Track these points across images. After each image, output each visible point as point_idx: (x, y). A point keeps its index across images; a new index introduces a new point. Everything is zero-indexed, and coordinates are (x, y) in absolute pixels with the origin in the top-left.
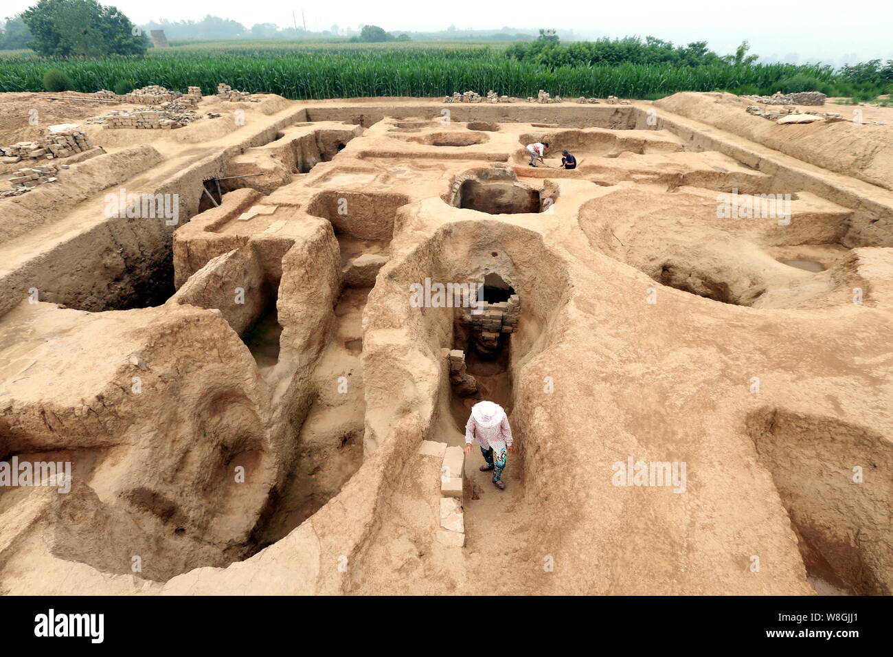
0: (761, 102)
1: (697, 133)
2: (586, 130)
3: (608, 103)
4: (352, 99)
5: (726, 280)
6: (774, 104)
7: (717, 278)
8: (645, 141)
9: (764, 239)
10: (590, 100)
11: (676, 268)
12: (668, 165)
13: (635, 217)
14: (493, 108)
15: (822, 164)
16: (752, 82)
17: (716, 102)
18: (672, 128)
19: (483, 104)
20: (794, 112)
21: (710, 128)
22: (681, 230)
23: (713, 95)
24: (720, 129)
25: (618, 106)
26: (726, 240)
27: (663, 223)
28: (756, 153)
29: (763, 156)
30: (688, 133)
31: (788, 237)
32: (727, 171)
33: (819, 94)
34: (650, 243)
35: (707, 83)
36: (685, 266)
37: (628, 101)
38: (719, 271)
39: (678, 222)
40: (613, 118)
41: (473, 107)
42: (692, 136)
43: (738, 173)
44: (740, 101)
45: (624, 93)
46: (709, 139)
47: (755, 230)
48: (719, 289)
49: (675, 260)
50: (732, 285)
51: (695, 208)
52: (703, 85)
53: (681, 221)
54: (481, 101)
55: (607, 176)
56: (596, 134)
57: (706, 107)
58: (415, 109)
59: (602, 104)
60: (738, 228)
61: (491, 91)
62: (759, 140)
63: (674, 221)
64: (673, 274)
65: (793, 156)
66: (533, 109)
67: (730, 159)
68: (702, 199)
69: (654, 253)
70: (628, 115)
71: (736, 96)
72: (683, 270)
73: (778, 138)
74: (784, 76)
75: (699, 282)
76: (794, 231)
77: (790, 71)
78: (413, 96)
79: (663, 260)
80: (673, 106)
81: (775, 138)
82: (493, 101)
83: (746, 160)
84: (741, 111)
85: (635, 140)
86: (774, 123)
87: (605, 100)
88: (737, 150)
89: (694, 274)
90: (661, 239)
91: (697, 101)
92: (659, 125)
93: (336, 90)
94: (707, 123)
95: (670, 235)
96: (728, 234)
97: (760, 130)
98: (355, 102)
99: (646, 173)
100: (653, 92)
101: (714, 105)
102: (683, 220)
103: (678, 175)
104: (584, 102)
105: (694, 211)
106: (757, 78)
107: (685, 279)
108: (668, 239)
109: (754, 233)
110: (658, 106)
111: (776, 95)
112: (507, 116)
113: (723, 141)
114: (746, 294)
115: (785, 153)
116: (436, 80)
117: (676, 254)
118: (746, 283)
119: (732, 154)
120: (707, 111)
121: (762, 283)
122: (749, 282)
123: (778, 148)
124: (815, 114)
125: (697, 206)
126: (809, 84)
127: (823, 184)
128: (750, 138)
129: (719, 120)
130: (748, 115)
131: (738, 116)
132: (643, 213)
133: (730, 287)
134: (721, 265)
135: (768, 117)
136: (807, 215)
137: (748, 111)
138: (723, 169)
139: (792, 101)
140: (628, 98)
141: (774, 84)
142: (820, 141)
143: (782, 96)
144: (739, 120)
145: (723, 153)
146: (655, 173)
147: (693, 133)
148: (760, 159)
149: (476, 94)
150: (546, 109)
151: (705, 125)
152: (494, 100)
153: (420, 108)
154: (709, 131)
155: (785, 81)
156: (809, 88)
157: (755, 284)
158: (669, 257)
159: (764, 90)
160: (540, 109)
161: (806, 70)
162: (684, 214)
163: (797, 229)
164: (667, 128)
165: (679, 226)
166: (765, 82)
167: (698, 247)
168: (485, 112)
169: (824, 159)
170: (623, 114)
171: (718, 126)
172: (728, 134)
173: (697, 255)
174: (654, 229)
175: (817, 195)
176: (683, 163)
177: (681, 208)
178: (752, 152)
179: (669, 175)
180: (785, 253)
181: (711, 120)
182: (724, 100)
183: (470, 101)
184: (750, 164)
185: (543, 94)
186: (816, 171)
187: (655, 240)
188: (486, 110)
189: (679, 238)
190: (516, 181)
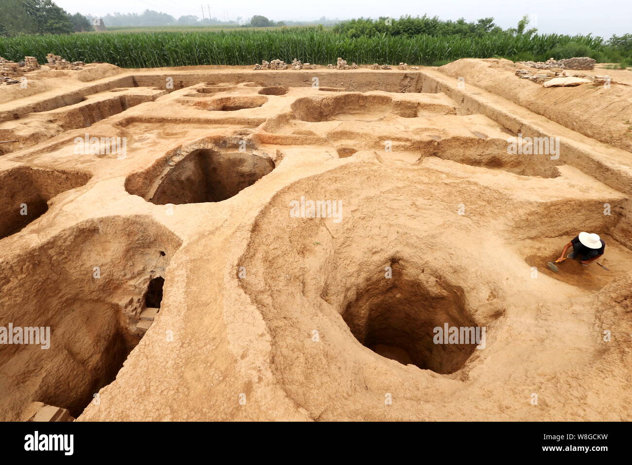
0: (534, 67)
1: (467, 96)
2: (368, 94)
3: (399, 69)
4: (178, 68)
5: (462, 284)
6: (546, 69)
7: (453, 280)
8: (419, 104)
9: (512, 232)
10: (383, 66)
11: (406, 261)
12: (426, 129)
13: (362, 197)
14: (295, 74)
15: (589, 132)
16: (529, 50)
17: (490, 67)
18: (448, 91)
19: (289, 71)
20: (561, 75)
21: (481, 91)
22: (416, 213)
23: (490, 61)
24: (490, 92)
25: (408, 71)
26: (467, 229)
27: (395, 205)
28: (518, 118)
29: (525, 122)
30: (460, 96)
31: (543, 228)
32: (487, 137)
33: (589, 59)
34: (376, 231)
35: (487, 51)
36: (416, 260)
37: (417, 67)
38: (455, 271)
39: (414, 204)
40: (403, 82)
41: (278, 73)
42: (463, 99)
43: (498, 140)
44: (515, 66)
45: (414, 60)
46: (476, 102)
47: (502, 219)
48: (455, 293)
49: (406, 252)
50: (468, 292)
51: (434, 187)
52: (484, 53)
53: (417, 203)
54: (287, 68)
55: (358, 142)
56: (374, 97)
57: (480, 72)
58: (227, 75)
59: (394, 70)
60: (482, 215)
61: (295, 59)
62: (524, 103)
63: (409, 203)
64: (403, 268)
65: (558, 122)
66: (331, 75)
67: (493, 123)
68: (444, 175)
69: (377, 244)
70: (416, 79)
71: (511, 62)
72: (415, 265)
73: (543, 102)
74: (557, 44)
75: (433, 279)
76: (550, 222)
77: (565, 40)
78: (230, 64)
79: (390, 252)
80: (453, 71)
81: (540, 102)
82: (296, 68)
83: (508, 124)
84: (511, 74)
85: (409, 102)
86: (541, 86)
87: (397, 67)
88: (500, 114)
89: (427, 271)
90: (390, 225)
91: (473, 66)
92: (437, 88)
93: (164, 61)
94: (479, 87)
95: (402, 220)
96: (470, 222)
97: (527, 93)
98: (180, 70)
99: (398, 139)
100: (440, 59)
101: (488, 69)
102: (420, 201)
103: (431, 142)
104: (378, 68)
105: (433, 191)
106: (533, 47)
107: (418, 275)
108: (399, 225)
109: (500, 224)
110: (442, 71)
111: (549, 61)
112: (307, 81)
113: (489, 105)
114: (483, 309)
115: (550, 118)
116: (248, 49)
117: (407, 244)
118: (484, 293)
119: (496, 118)
120: (480, 76)
121: (504, 299)
122: (488, 294)
123: (542, 112)
124: (583, 77)
125: (437, 184)
126: (580, 51)
127: (589, 159)
128: (516, 101)
129: (490, 83)
130: (517, 78)
131: (506, 80)
132: (372, 192)
133: (467, 295)
134: (457, 263)
135: (535, 80)
136: (567, 202)
137: (517, 74)
138: (484, 135)
139: (563, 66)
140: (418, 65)
141: (548, 52)
142: (588, 106)
143: (555, 61)
144: (508, 84)
145: (488, 117)
146: (407, 140)
147: (464, 96)
148: (522, 125)
149: (282, 62)
150: (342, 74)
151: (477, 88)
152: (298, 67)
153: (231, 74)
154: (479, 94)
155: (558, 49)
156: (580, 54)
157: (495, 297)
158: (398, 248)
159: (540, 57)
160: (336, 75)
161: (579, 40)
162: (421, 193)
163: (555, 219)
164: (444, 91)
165: (414, 209)
166: (540, 50)
167: (433, 237)
168: (288, 77)
169: (592, 126)
170: (412, 79)
171: (489, 90)
172: (496, 97)
173: (432, 247)
174: (384, 212)
175: (581, 170)
176: (442, 128)
177: (419, 186)
178: (514, 116)
179: (421, 142)
180: (539, 249)
181: (484, 83)
182: (500, 65)
183: (277, 68)
184: (513, 129)
185: (341, 61)
186: (582, 141)
187: (383, 227)
188: (289, 76)
189: (412, 224)
190: (256, 149)
